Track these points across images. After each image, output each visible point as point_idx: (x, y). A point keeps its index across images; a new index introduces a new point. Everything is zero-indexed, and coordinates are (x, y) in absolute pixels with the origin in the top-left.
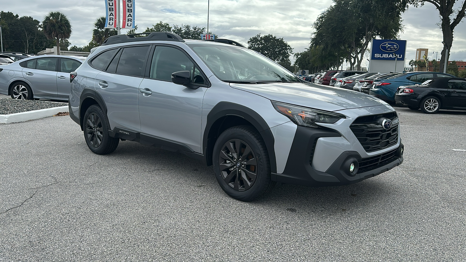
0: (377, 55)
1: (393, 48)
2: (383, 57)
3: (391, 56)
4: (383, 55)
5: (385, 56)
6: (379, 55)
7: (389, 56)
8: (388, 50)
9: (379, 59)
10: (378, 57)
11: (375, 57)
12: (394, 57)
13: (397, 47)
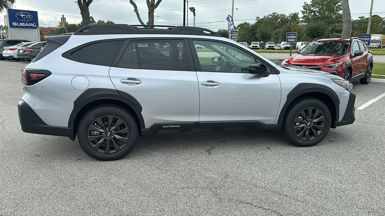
0: (14, 24)
1: (27, 18)
2: (20, 25)
3: (27, 25)
4: (20, 23)
5: (22, 24)
6: (17, 24)
7: (25, 25)
8: (24, 20)
9: (16, 27)
10: (16, 25)
11: (13, 25)
12: (30, 26)
13: (31, 17)
